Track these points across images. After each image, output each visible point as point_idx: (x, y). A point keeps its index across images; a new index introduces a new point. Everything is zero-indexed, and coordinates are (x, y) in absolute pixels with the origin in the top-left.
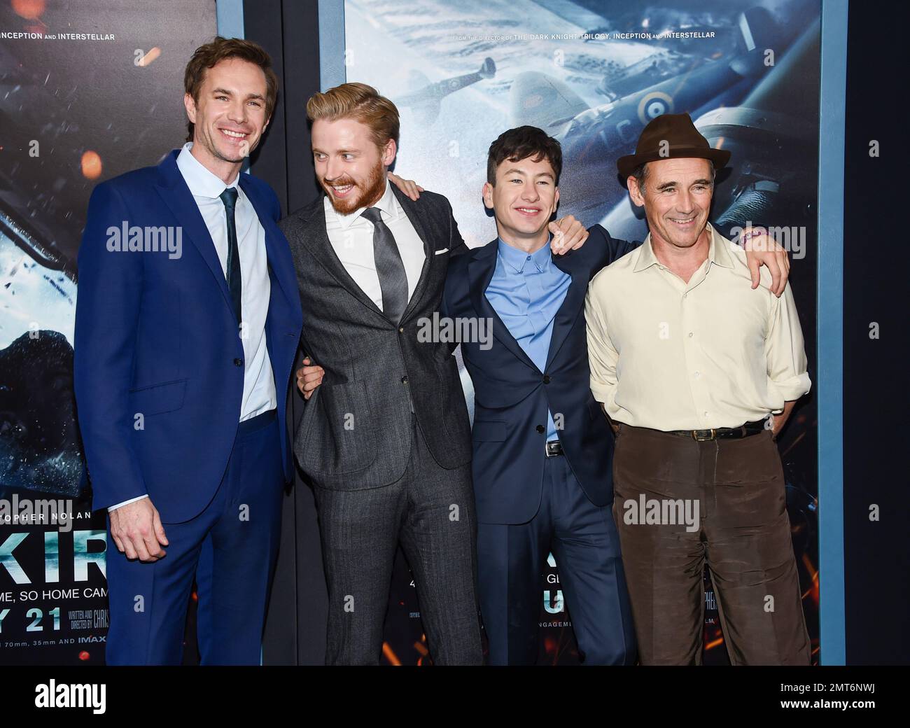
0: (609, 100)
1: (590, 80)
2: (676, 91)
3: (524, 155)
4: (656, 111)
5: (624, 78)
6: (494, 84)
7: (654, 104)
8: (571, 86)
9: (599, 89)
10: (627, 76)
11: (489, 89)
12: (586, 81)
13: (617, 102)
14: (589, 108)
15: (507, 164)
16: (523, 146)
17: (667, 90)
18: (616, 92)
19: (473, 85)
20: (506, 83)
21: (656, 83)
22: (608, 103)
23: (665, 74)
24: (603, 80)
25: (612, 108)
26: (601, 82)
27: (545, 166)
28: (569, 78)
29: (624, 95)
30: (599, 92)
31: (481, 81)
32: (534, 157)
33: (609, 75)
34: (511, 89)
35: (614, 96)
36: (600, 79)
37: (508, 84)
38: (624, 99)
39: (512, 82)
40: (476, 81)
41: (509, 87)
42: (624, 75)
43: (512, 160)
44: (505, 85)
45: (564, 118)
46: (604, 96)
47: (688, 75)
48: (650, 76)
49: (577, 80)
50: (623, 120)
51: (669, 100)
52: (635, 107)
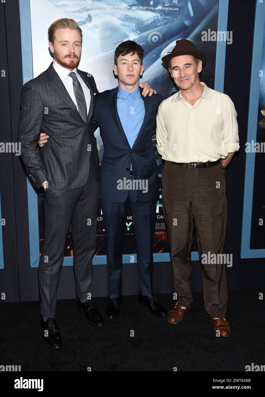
0: (137, 34)
1: (130, 25)
2: (163, 32)
3: (127, 53)
4: (155, 39)
5: (142, 26)
6: (91, 25)
7: (154, 36)
8: (122, 28)
9: (133, 29)
10: (144, 25)
11: (89, 28)
12: (128, 26)
13: (140, 35)
14: (129, 37)
15: (121, 57)
16: (126, 49)
17: (159, 31)
18: (140, 31)
19: (83, 26)
20: (96, 25)
21: (155, 28)
22: (136, 35)
23: (159, 24)
24: (135, 26)
25: (138, 37)
26: (134, 27)
27: (136, 56)
28: (121, 24)
29: (143, 32)
30: (133, 31)
31: (86, 24)
32: (131, 54)
33: (137, 24)
34: (98, 28)
35: (139, 32)
36: (133, 26)
37: (97, 26)
38: (143, 34)
39: (99, 25)
40: (84, 24)
41: (97, 27)
42: (143, 24)
43: (123, 55)
44: (96, 26)
45: (119, 41)
46: (135, 32)
47: (167, 26)
48: (153, 25)
49: (124, 25)
50: (143, 42)
51: (160, 35)
52: (147, 37)
